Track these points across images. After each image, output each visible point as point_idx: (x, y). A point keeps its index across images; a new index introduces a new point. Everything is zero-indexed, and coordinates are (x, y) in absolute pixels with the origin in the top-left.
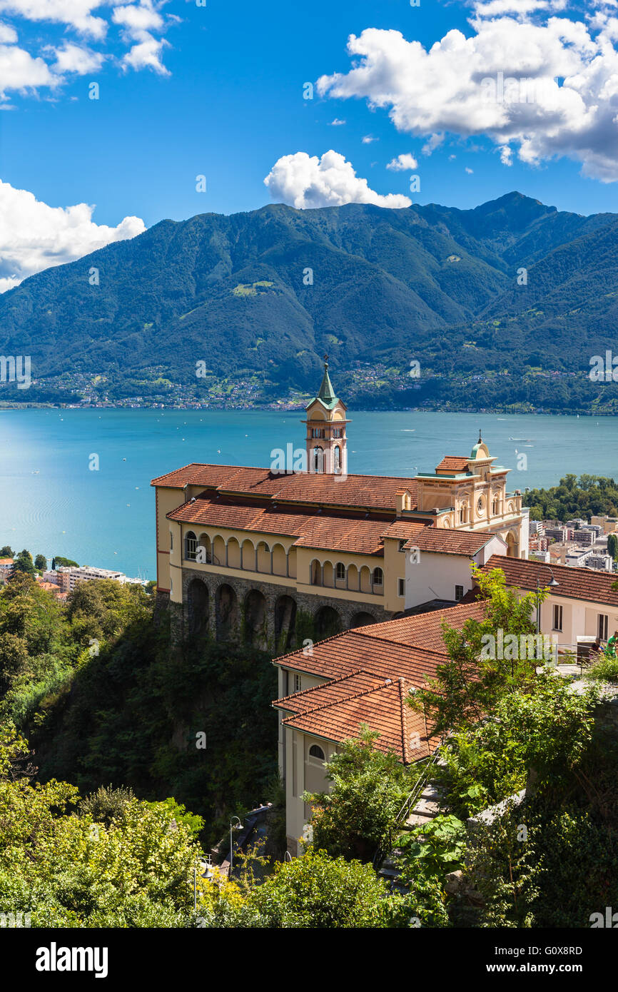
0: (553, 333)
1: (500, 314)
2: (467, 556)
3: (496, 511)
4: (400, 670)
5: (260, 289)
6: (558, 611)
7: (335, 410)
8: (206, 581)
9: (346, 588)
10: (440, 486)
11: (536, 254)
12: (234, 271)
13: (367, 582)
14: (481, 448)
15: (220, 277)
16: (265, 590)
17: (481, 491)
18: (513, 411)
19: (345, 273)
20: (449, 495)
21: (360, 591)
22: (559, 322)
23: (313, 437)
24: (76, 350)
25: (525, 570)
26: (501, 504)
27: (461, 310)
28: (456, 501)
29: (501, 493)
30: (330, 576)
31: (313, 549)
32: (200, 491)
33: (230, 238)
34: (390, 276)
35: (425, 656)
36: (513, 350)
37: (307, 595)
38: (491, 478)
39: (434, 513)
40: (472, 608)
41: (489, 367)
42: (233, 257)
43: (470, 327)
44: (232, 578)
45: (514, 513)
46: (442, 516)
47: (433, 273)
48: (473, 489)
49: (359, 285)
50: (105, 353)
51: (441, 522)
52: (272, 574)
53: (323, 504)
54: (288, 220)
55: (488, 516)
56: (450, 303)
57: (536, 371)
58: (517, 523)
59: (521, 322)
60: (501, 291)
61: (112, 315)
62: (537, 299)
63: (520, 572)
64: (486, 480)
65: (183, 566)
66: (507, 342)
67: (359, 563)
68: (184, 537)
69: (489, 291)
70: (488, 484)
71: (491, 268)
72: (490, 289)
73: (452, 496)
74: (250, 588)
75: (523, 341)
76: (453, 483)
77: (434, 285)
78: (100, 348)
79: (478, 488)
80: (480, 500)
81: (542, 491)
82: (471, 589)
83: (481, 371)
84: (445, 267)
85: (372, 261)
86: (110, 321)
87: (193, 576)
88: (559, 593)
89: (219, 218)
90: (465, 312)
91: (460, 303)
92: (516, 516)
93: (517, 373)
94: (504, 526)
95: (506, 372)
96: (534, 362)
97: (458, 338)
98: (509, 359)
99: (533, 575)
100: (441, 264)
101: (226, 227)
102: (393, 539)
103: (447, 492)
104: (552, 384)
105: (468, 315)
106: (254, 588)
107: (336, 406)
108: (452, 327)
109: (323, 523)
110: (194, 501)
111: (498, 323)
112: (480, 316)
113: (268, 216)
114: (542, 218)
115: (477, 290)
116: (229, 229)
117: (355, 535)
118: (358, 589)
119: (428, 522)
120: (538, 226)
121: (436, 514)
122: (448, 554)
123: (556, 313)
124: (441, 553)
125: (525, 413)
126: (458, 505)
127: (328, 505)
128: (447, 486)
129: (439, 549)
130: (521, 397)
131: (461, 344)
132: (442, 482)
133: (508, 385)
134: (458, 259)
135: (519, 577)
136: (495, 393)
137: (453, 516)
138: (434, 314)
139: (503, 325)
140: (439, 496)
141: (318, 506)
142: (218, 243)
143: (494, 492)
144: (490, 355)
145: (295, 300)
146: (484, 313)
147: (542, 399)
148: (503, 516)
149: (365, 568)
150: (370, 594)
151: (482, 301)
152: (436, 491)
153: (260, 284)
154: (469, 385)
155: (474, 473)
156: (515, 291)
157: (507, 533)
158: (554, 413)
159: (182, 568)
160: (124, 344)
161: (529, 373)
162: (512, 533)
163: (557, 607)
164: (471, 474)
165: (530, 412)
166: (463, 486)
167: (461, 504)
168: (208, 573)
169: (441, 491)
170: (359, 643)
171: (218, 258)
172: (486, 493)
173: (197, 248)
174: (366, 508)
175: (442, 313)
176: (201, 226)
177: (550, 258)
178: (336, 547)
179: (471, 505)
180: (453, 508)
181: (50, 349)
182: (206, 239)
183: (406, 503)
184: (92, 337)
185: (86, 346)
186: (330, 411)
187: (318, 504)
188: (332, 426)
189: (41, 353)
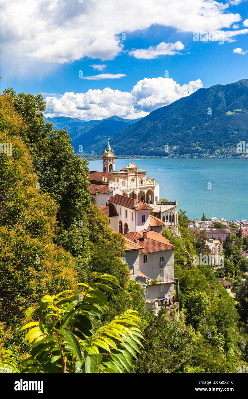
3: (141, 183)
5: (236, 112)
12: (227, 106)
23: (104, 162)
26: (144, 181)
29: (144, 178)
33: (226, 93)
38: (138, 173)
42: (226, 101)
45: (151, 184)
46: (112, 183)
48: (128, 176)
50: (178, 138)
55: (137, 185)
58: (153, 187)
70: (136, 175)
73: (117, 178)
78: (176, 136)
79: (131, 176)
80: (132, 180)
86: (180, 126)
89: (222, 86)
94: (146, 188)
113: (240, 84)
116: (225, 90)
126: (121, 181)
129: (102, 192)
135: (116, 200)
142: (221, 96)
143: (140, 177)
148: (145, 185)
160: (185, 134)
162: (150, 190)
164: (127, 171)
166: (122, 175)
171: (221, 101)
172: (136, 178)
173: (213, 98)
176: (215, 89)
179: (127, 181)
180: (118, 181)
181: (159, 137)
182: (216, 94)
183: (104, 179)
184: (174, 132)
185: (171, 135)
186: (107, 154)
187: (94, 181)
188: (108, 158)
189: (155, 139)
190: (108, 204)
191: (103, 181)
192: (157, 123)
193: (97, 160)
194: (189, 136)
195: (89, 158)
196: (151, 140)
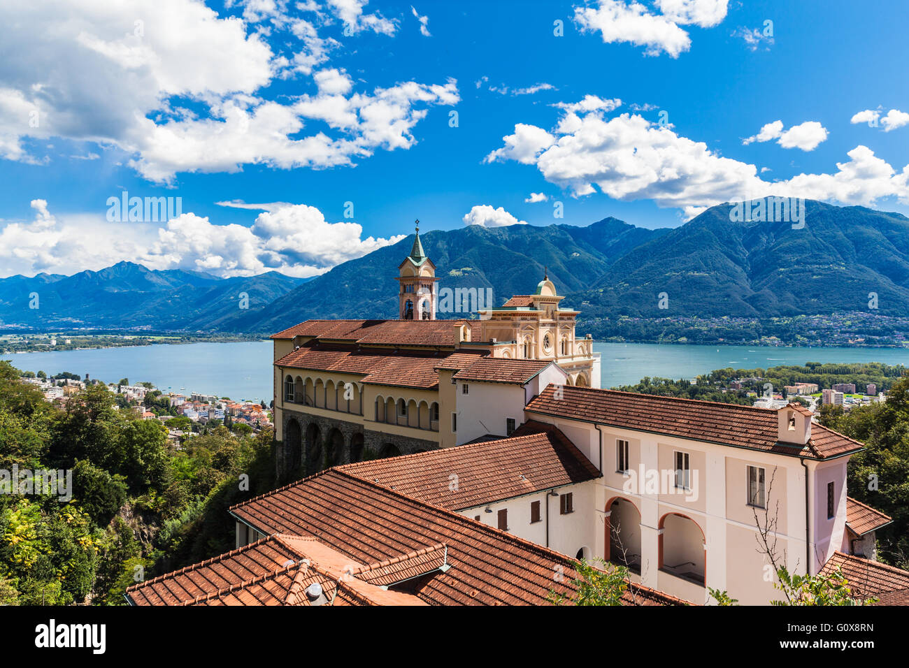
0: (635, 297)
1: (603, 285)
2: (517, 384)
3: (565, 351)
4: (367, 532)
5: (464, 272)
6: (623, 447)
7: (424, 267)
8: (299, 420)
9: (406, 424)
10: (502, 319)
11: (624, 251)
12: (450, 262)
13: (425, 417)
14: (546, 285)
15: (442, 265)
16: (343, 429)
17: (548, 328)
18: (612, 341)
19: (513, 262)
20: (511, 328)
21: (419, 428)
22: (638, 290)
23: (405, 292)
24: (361, 306)
25: (583, 399)
26: (570, 345)
27: (580, 283)
28: (518, 334)
29: (570, 335)
30: (394, 412)
31: (377, 385)
32: (306, 341)
33: (448, 244)
34: (539, 264)
35: (407, 509)
36: (612, 305)
37: (373, 432)
38: (558, 317)
39: (491, 343)
40: (516, 444)
41: (597, 316)
42: (450, 255)
43: (586, 293)
44: (318, 417)
45: (584, 356)
46: (501, 347)
47: (564, 262)
48: (538, 325)
49: (521, 270)
50: (376, 308)
51: (499, 352)
52: (349, 412)
53: (399, 345)
54: (480, 234)
55: (556, 356)
56: (574, 279)
57: (625, 318)
58: (588, 366)
59: (615, 290)
60: (603, 273)
61: (382, 287)
62: (625, 277)
63: (577, 402)
64: (553, 318)
65: (284, 408)
66: (607, 302)
67: (418, 398)
68: (284, 381)
69: (596, 273)
70: (555, 322)
71: (597, 259)
72: (597, 271)
73: (514, 329)
74: (331, 427)
75: (617, 300)
76: (514, 315)
77: (564, 269)
78: (374, 305)
79: (544, 325)
80: (546, 338)
81: (629, 387)
82: (524, 422)
83: (592, 318)
84: (571, 259)
85: (528, 256)
86: (380, 290)
87: (291, 417)
88: (624, 424)
89: (442, 233)
90: (583, 285)
91: (580, 279)
92: (587, 359)
93: (613, 319)
94: (574, 367)
95: (607, 318)
96: (624, 313)
97: (579, 299)
98: (609, 311)
99: (592, 404)
100: (568, 258)
101: (445, 237)
102: (447, 370)
103: (508, 325)
104: (634, 325)
105: (585, 287)
106: (335, 426)
107: (424, 263)
108: (575, 293)
109: (394, 362)
110: (298, 349)
111: (602, 291)
112: (591, 287)
113: (469, 231)
114: (627, 231)
115: (589, 272)
116: (447, 239)
117: (418, 371)
118: (417, 425)
119: (485, 353)
120: (625, 236)
121: (493, 344)
122: (498, 382)
123: (636, 285)
124: (491, 382)
125: (619, 342)
126: (521, 340)
127: (403, 345)
128: (509, 319)
129: (490, 378)
130: (616, 333)
131: (581, 302)
132: (504, 315)
133: (608, 326)
134: (578, 255)
135: (576, 407)
136: (601, 331)
137: (514, 350)
138: (564, 285)
139: (604, 292)
140: (501, 330)
141: (394, 348)
142: (441, 246)
143: (562, 333)
144: (597, 309)
145: (485, 278)
146: (593, 285)
147: (629, 334)
148: (572, 357)
149: (423, 404)
150: (428, 430)
151: (592, 278)
152: (499, 325)
153: (464, 269)
154: (585, 326)
155: (539, 309)
156: (612, 272)
157: (577, 375)
158: (636, 342)
159: (282, 409)
160: (387, 303)
161: (620, 319)
162: (583, 375)
163: (621, 442)
164: (536, 309)
165: (622, 342)
166: (526, 319)
167: (524, 339)
168: (301, 413)
169: (503, 325)
170: (334, 487)
171: (441, 255)
172: (554, 331)
173: (429, 250)
174: (435, 347)
175: (569, 285)
176: (432, 237)
177: (632, 253)
178: (398, 383)
179: (536, 341)
180: (514, 341)
181: (346, 306)
182: (435, 244)
183: (465, 335)
184: (370, 299)
185: (366, 304)
186: (418, 267)
187: (395, 345)
188: (420, 281)
189: (341, 309)
190: (517, 425)
191: (462, 339)
192: (345, 285)
193: (242, 341)
194: (394, 306)
195: (228, 338)
196: (334, 311)
